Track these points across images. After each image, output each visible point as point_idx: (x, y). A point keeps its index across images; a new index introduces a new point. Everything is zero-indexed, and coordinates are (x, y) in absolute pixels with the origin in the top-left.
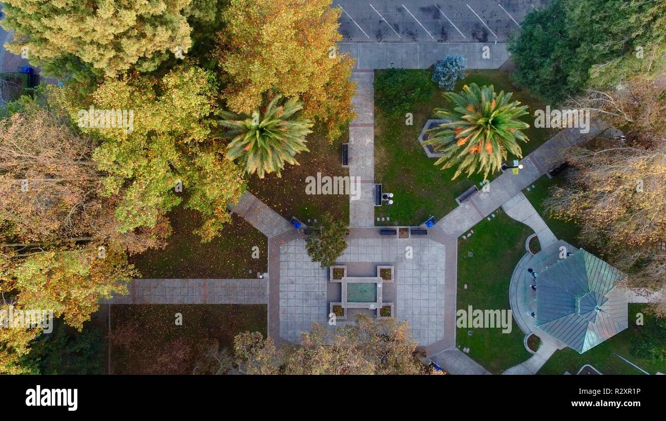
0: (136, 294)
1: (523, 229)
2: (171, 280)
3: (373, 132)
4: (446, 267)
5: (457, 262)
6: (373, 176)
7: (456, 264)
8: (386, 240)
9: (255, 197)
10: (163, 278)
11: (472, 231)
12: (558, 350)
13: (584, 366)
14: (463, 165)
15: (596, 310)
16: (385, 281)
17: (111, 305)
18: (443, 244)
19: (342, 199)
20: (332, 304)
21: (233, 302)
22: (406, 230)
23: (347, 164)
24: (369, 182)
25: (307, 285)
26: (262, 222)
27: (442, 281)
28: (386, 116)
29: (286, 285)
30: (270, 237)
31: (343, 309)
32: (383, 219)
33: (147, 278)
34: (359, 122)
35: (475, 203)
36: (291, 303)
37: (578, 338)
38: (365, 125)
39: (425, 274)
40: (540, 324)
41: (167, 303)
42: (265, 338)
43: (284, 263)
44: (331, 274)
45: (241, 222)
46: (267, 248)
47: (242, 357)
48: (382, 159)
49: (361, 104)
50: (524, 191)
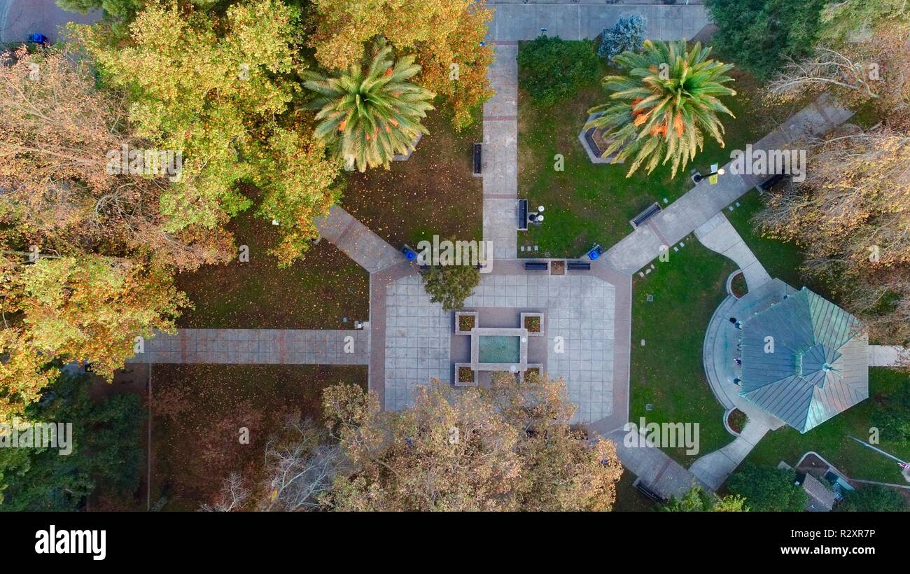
0: (187, 350)
1: (723, 264)
2: (236, 330)
3: (516, 127)
4: (616, 314)
5: (631, 307)
6: (515, 188)
7: (631, 311)
8: (534, 277)
9: (352, 216)
10: (224, 328)
11: (652, 266)
12: (770, 430)
13: (806, 454)
14: (643, 154)
15: (824, 370)
16: (531, 334)
17: (153, 364)
18: (612, 283)
19: (474, 220)
20: (457, 365)
21: (320, 362)
22: (561, 263)
23: (479, 172)
24: (511, 197)
25: (423, 338)
26: (362, 251)
27: (610, 336)
28: (534, 103)
29: (394, 339)
30: (372, 272)
31: (473, 372)
32: (529, 249)
33: (202, 328)
34: (496, 114)
35: (657, 226)
36: (402, 363)
37: (800, 410)
38: (505, 118)
39: (586, 324)
40: (746, 391)
41: (230, 362)
42: (365, 391)
43: (391, 309)
44: (457, 324)
45: (333, 251)
46: (368, 287)
47: (334, 418)
48: (528, 165)
49: (500, 89)
50: (725, 211)
